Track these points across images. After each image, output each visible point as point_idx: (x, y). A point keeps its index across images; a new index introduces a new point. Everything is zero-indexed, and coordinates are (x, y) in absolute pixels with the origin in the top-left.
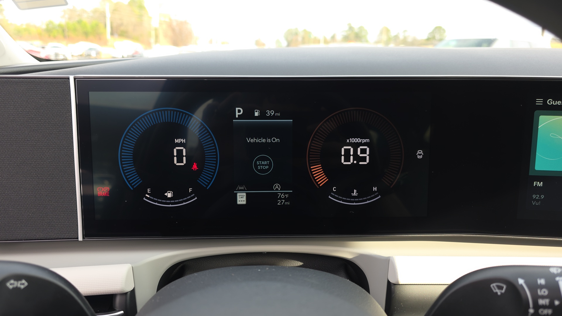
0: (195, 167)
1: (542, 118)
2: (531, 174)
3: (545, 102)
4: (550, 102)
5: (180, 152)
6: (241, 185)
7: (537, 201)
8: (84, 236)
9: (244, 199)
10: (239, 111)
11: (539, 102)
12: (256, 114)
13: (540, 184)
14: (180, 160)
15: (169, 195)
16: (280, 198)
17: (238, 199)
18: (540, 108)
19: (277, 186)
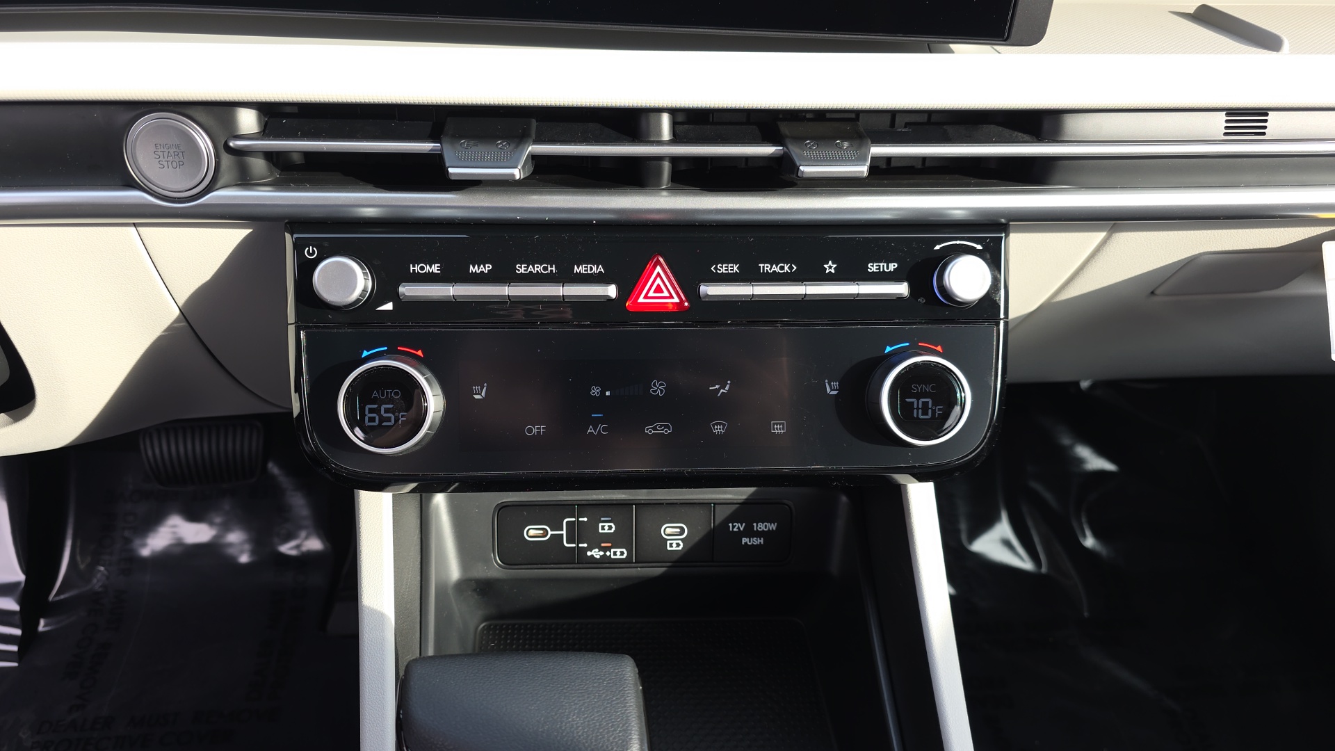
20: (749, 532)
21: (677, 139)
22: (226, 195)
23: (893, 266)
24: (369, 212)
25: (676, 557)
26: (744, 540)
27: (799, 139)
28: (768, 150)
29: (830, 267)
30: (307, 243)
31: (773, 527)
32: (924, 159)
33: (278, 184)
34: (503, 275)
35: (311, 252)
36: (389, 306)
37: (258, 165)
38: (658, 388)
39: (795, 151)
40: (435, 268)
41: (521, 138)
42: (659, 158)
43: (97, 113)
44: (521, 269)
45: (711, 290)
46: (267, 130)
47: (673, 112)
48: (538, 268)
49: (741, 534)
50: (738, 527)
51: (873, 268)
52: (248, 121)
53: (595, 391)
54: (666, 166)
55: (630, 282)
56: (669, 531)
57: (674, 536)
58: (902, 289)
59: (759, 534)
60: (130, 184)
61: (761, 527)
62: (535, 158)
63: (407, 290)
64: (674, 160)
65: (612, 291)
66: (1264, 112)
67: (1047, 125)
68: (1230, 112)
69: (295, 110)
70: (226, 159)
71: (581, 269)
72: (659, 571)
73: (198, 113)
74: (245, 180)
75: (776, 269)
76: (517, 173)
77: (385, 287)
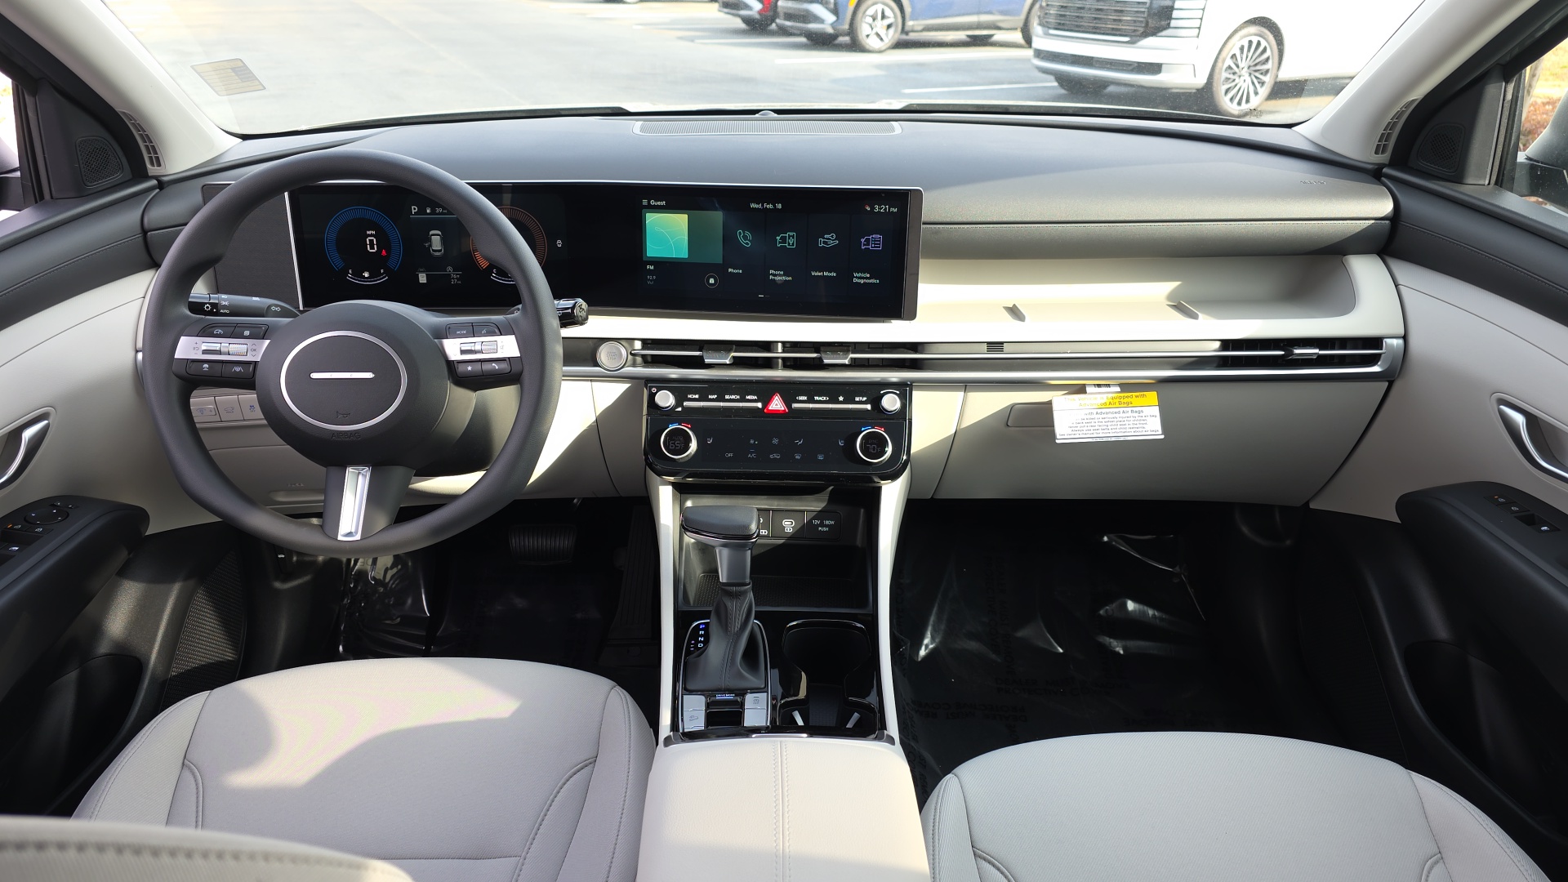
0: (384, 253)
1: (648, 215)
2: (644, 259)
3: (649, 202)
4: (653, 202)
5: (371, 241)
6: (422, 268)
7: (651, 281)
8: (304, 306)
9: (425, 278)
10: (415, 209)
11: (645, 202)
12: (428, 211)
13: (652, 268)
14: (372, 248)
15: (366, 275)
16: (453, 278)
17: (420, 279)
18: (645, 207)
19: (450, 269)
20: (822, 525)
21: (784, 352)
22: (628, 370)
23: (865, 399)
24: (674, 376)
25: (789, 536)
26: (820, 528)
27: (825, 352)
28: (814, 355)
29: (841, 398)
30: (653, 387)
31: (833, 523)
32: (883, 359)
33: (644, 367)
34: (721, 399)
35: (654, 390)
36: (680, 409)
37: (639, 359)
38: (775, 441)
39: (823, 355)
40: (697, 396)
41: (730, 351)
42: (778, 358)
43: (590, 342)
44: (727, 397)
45: (795, 405)
46: (643, 348)
47: (784, 343)
48: (733, 397)
49: (818, 526)
50: (817, 522)
51: (857, 399)
52: (638, 345)
53: (752, 442)
54: (780, 361)
55: (767, 401)
56: (786, 523)
57: (789, 525)
58: (869, 407)
59: (826, 526)
60: (596, 364)
61: (827, 522)
62: (734, 357)
63: (686, 404)
64: (784, 359)
65: (759, 405)
66: (1002, 343)
67: (920, 348)
68: (988, 343)
69: (650, 342)
70: (630, 357)
71: (749, 397)
72: (782, 541)
73: (623, 343)
74: (634, 365)
75: (821, 399)
76: (728, 362)
77: (679, 403)
